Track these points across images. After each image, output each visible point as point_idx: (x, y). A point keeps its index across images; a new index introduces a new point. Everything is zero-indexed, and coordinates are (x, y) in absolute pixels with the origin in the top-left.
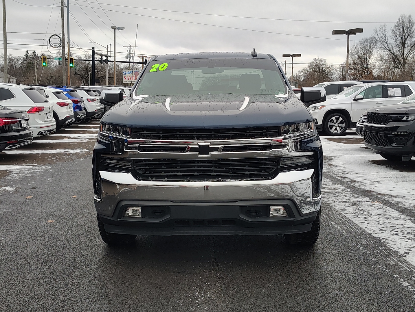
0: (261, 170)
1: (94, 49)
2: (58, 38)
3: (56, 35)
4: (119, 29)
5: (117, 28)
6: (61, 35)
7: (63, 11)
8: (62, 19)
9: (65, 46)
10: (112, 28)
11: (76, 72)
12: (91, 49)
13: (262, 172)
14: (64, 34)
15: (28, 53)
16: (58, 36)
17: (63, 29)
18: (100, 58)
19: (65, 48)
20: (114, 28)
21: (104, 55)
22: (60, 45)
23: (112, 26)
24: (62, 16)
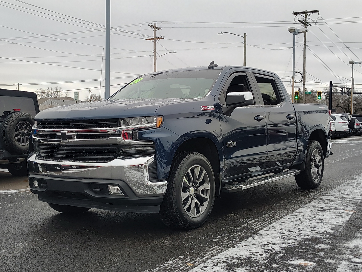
0: (105, 155)
1: (332, 82)
2: (300, 74)
3: (299, 72)
4: (357, 63)
5: (355, 63)
6: (303, 72)
7: (305, 52)
8: (304, 59)
9: (306, 81)
10: (350, 63)
11: (338, 104)
12: (329, 82)
13: (106, 156)
14: (305, 71)
15: (300, 90)
16: (300, 73)
17: (304, 67)
18: (341, 91)
19: (306, 82)
20: (352, 63)
21: (345, 88)
22: (301, 81)
23: (349, 62)
24: (304, 56)
